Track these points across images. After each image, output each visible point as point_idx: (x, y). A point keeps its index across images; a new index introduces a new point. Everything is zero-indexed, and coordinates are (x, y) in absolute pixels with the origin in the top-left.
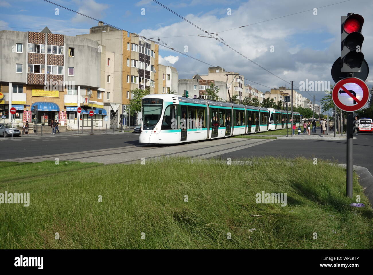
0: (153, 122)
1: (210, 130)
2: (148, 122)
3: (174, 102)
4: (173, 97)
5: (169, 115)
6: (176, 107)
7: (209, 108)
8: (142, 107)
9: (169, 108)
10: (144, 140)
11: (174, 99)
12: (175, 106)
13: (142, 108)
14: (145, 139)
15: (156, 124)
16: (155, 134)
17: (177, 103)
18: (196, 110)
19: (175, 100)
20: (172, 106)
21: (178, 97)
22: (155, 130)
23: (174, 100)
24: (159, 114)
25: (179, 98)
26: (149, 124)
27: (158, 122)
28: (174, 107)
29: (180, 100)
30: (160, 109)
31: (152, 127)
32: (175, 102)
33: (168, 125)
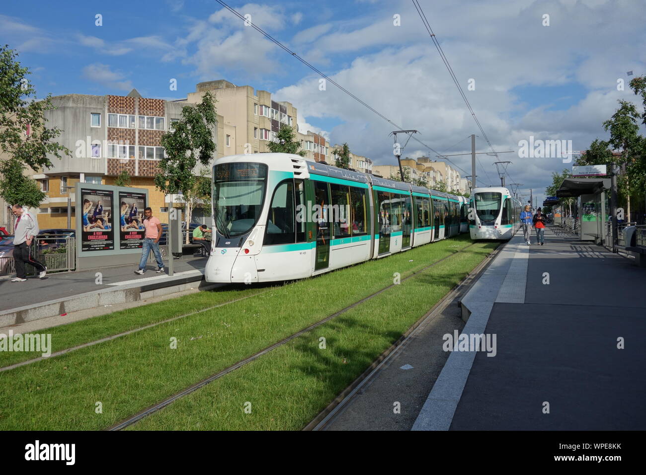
0: (242, 225)
1: (376, 240)
2: (230, 226)
3: (296, 173)
4: (293, 161)
5: (283, 205)
6: (301, 186)
7: (373, 191)
8: (213, 187)
9: (285, 187)
10: (216, 274)
11: (295, 164)
12: (299, 184)
13: (215, 188)
14: (218, 272)
15: (250, 230)
16: (247, 256)
17: (305, 174)
18: (348, 194)
19: (298, 167)
20: (290, 183)
21: (306, 161)
22: (246, 245)
23: (295, 167)
24: (257, 202)
25: (308, 163)
26: (232, 231)
27: (254, 226)
28: (297, 185)
29: (312, 168)
30: (260, 192)
31: (239, 239)
32: (299, 174)
33: (283, 231)
